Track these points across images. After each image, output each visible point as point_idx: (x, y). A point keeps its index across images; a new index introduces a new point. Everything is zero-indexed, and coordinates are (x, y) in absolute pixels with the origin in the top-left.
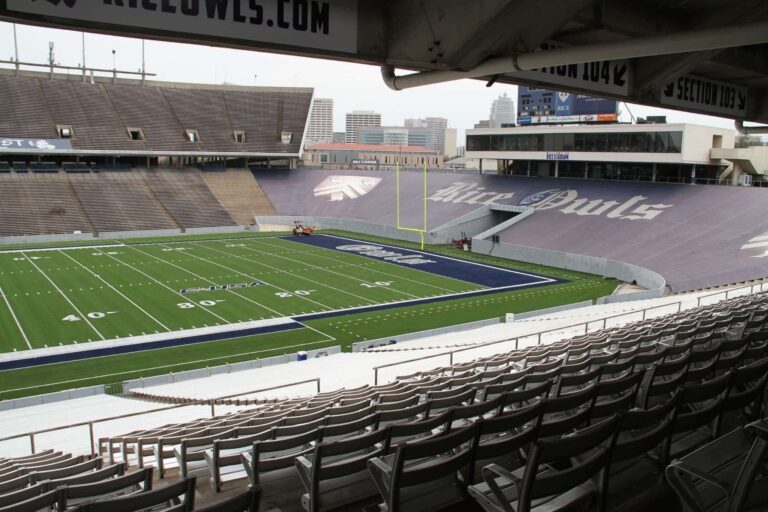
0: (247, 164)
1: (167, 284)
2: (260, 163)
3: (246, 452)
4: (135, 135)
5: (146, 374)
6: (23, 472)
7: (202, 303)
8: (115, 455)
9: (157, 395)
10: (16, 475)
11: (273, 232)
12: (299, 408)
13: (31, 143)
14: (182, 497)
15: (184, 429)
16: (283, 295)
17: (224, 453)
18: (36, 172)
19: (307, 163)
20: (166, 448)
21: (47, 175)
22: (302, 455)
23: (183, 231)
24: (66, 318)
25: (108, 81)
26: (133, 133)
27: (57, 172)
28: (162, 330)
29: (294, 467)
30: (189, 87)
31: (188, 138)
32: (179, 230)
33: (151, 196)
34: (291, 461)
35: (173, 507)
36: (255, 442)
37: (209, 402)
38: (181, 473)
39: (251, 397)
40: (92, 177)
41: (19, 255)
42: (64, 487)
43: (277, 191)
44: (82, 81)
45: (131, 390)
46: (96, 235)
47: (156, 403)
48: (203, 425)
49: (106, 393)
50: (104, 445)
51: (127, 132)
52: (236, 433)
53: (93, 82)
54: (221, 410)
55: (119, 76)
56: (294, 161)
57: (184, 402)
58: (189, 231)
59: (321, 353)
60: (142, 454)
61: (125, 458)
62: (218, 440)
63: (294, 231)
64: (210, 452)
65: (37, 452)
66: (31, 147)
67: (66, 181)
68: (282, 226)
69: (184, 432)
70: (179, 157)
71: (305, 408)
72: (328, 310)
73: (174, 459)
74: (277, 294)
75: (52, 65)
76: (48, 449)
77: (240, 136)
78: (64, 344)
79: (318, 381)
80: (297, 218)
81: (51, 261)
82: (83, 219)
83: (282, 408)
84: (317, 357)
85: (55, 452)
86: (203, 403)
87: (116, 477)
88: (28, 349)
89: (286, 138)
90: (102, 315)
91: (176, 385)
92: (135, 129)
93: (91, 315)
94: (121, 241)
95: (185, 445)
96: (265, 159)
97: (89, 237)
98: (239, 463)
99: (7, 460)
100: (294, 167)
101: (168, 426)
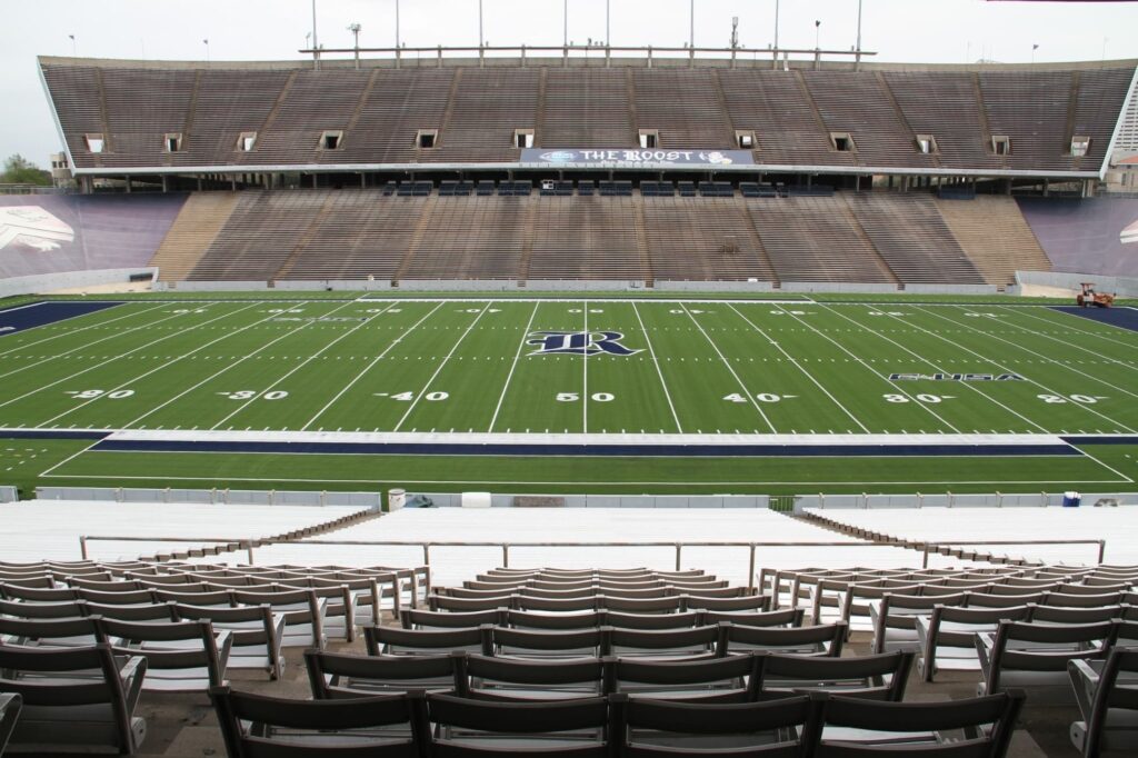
0: (1010, 188)
1: (871, 364)
2: (1031, 187)
3: (986, 632)
4: (842, 144)
5: (828, 490)
6: (671, 592)
7: (921, 397)
8: (781, 595)
9: (841, 523)
10: (662, 593)
11: (1044, 298)
12: (1068, 581)
13: (701, 156)
14: (888, 678)
15: (884, 578)
16: (1051, 400)
17: (946, 627)
18: (705, 195)
19: (1111, 188)
20: (857, 601)
21: (719, 200)
22: (1082, 657)
23: (902, 287)
24: (728, 398)
25: (807, 67)
26: (837, 140)
27: (732, 196)
28: (858, 431)
29: (1067, 673)
30: (925, 70)
31: (919, 148)
32: (896, 285)
33: (858, 233)
34: (1061, 664)
35: (872, 688)
36: (1003, 621)
37: (917, 546)
38: (875, 640)
39: (982, 550)
40: (777, 204)
41: (676, 306)
42: (728, 624)
43: (1057, 232)
44: (772, 68)
45: (805, 509)
46: (777, 286)
47: (839, 534)
48: (911, 577)
49: (771, 507)
50: (767, 578)
51: (830, 140)
52: (966, 601)
53: (786, 69)
54: (938, 562)
55: (823, 58)
56: (1091, 183)
57: (880, 540)
58: (911, 289)
59: (1105, 501)
60: (820, 602)
61: (795, 603)
62: (941, 606)
63: (1080, 300)
64: (925, 621)
65: (683, 569)
66: (701, 161)
67: (743, 208)
68: (1060, 289)
69: (884, 584)
70: (903, 176)
71: (1078, 584)
72: (1124, 431)
73: (868, 620)
74: (1040, 396)
75: (734, 49)
76: (697, 569)
77: (1001, 145)
78: (723, 432)
79: (1102, 545)
80: (1086, 278)
81: (717, 316)
82: (761, 261)
83: (1038, 576)
84: (1097, 505)
85: (706, 574)
86: (906, 545)
87: (790, 626)
88: (678, 432)
89: (1079, 147)
90: (776, 398)
91: (868, 512)
92: (842, 135)
93: (761, 397)
94: (811, 296)
95: (888, 603)
96: (1041, 180)
97: (768, 287)
98: (972, 646)
99: (649, 572)
100: (1090, 195)
101: (858, 569)
